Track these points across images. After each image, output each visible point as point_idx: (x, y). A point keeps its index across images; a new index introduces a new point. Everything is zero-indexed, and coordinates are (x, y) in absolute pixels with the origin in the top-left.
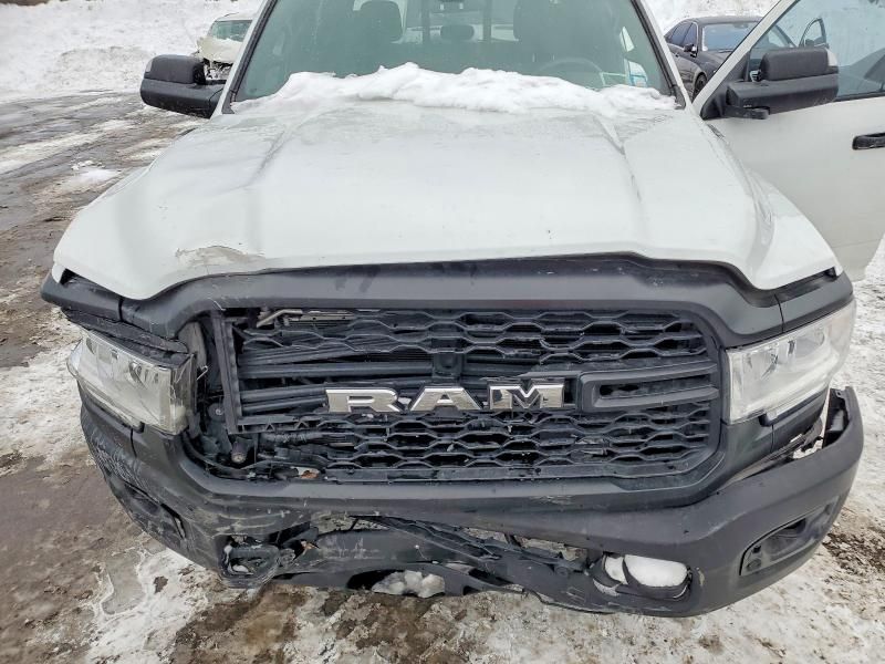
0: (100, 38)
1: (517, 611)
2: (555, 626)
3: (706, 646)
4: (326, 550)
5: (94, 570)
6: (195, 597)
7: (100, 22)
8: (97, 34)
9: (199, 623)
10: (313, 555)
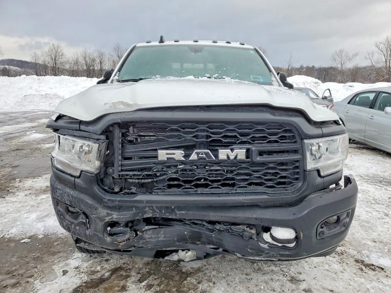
0: (41, 90)
1: (224, 280)
2: (241, 285)
3: (306, 292)
4: (147, 236)
5: (35, 268)
6: (81, 277)
7: (42, 85)
8: (41, 89)
9: (83, 286)
10: (142, 238)
